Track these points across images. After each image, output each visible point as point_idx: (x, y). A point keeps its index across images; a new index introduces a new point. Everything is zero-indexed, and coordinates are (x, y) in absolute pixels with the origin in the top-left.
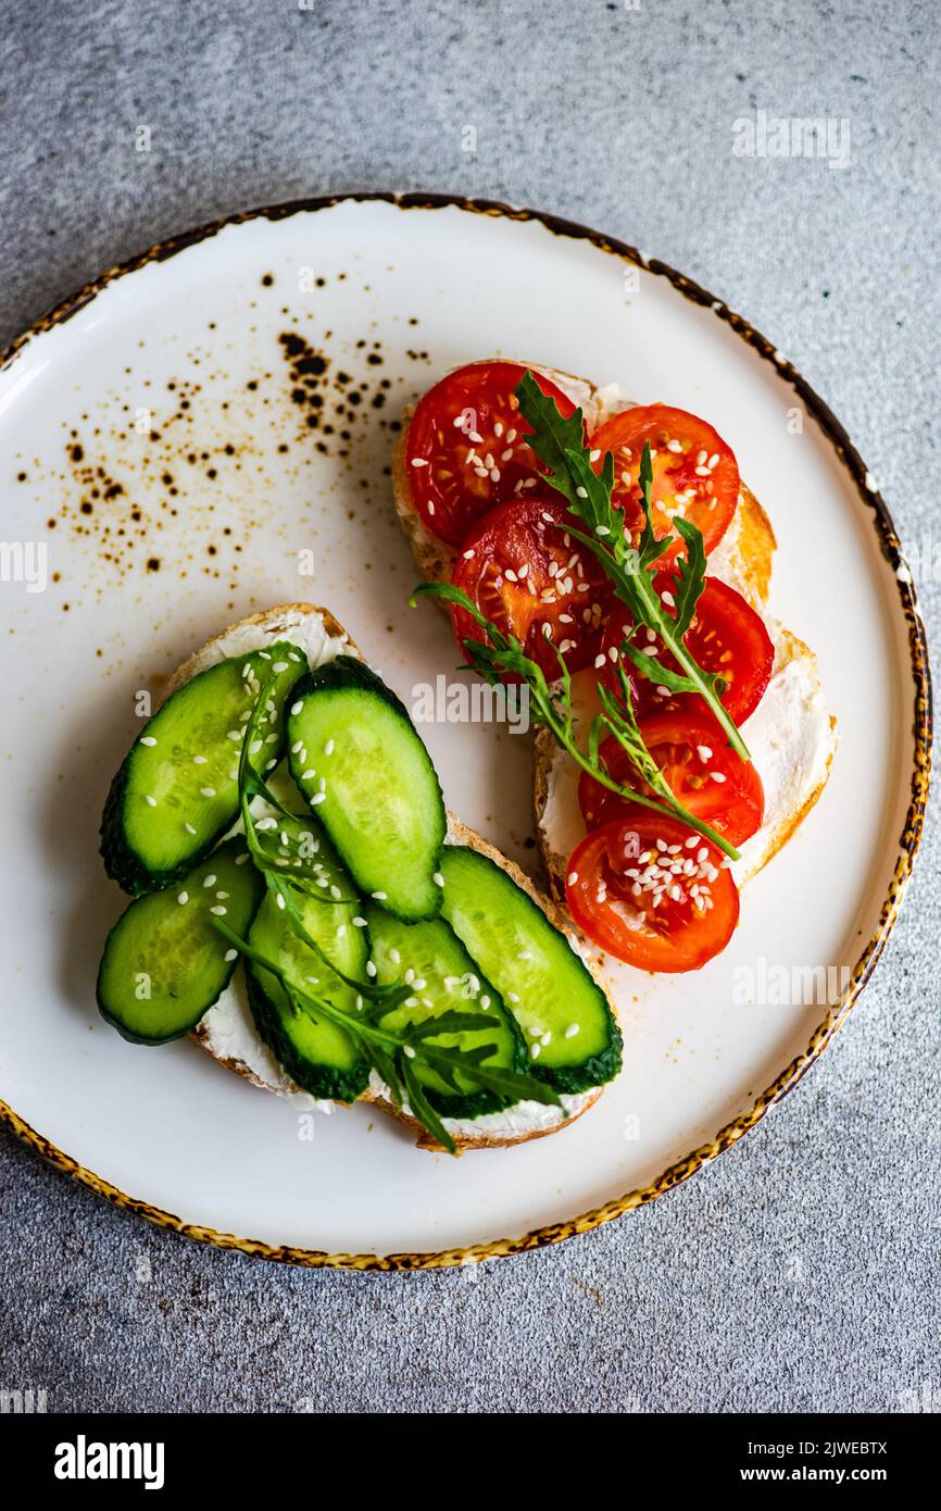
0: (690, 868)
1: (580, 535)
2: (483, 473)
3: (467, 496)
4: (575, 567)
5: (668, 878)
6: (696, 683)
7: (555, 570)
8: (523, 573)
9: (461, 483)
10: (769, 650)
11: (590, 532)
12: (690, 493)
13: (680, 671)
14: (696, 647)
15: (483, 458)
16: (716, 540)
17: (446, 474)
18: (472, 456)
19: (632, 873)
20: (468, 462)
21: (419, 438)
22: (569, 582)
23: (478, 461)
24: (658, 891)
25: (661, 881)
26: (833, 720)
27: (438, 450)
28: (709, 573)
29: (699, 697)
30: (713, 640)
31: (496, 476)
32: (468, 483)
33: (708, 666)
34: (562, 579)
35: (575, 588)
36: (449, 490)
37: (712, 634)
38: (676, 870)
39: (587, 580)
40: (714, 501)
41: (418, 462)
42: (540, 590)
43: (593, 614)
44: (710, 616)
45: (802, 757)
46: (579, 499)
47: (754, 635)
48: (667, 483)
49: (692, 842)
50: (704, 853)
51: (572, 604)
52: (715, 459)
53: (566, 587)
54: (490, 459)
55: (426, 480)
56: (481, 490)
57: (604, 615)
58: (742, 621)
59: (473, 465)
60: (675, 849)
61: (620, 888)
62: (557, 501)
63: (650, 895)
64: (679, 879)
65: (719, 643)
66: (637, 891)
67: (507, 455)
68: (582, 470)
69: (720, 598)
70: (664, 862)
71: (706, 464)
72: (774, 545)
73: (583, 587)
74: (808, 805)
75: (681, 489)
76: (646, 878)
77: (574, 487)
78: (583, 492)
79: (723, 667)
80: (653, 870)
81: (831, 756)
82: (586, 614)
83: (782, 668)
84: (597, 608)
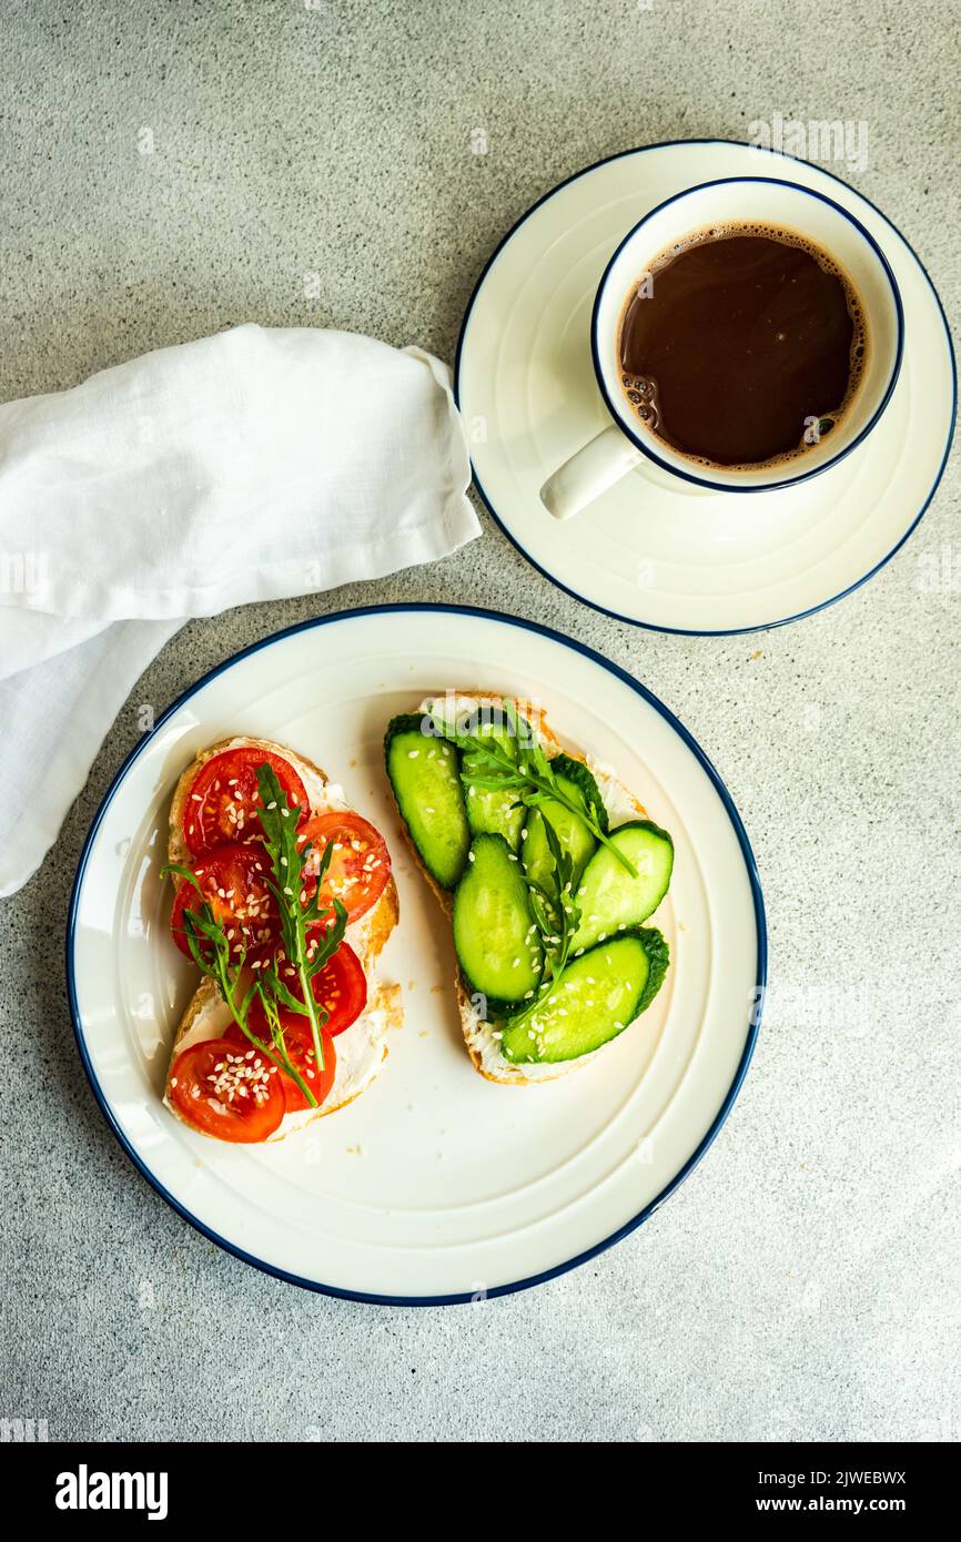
0: (249, 1073)
1: (274, 888)
2: (233, 820)
3: (218, 830)
4: (265, 902)
5: (237, 1081)
6: (309, 1009)
7: (251, 899)
8: (230, 894)
9: (217, 820)
10: (363, 1002)
11: (281, 889)
12: (355, 880)
13: (301, 999)
14: (319, 982)
15: (238, 811)
16: (359, 916)
17: (210, 810)
18: (231, 807)
19: (212, 1078)
20: (227, 809)
21: (203, 780)
22: (257, 909)
23: (234, 811)
24: (231, 1090)
25: (232, 1084)
26: (386, 1051)
27: (213, 793)
28: (346, 939)
29: (307, 1020)
30: (331, 981)
31: (241, 825)
32: (222, 821)
33: (320, 998)
34: (253, 906)
35: (259, 915)
36: (208, 821)
37: (333, 976)
38: (240, 1075)
39: (269, 912)
40: (367, 889)
41: (196, 797)
42: (236, 908)
43: (264, 934)
44: (336, 965)
45: (357, 1072)
46: (280, 864)
47: (358, 989)
48: (342, 868)
49: (250, 1055)
50: (258, 1063)
51: (254, 924)
52: (378, 863)
53: (253, 912)
54: (242, 814)
55: (196, 810)
56: (228, 830)
57: (270, 938)
58: (354, 978)
59: (230, 813)
60: (239, 1060)
61: (208, 1090)
62: (267, 861)
63: (226, 1093)
64: (245, 1082)
65: (335, 984)
66: (218, 1090)
67: (253, 815)
68: (290, 847)
69: (347, 957)
70: (233, 1070)
71: (371, 864)
72: (397, 923)
73: (264, 916)
74: (350, 1100)
75: (348, 874)
76: (221, 1081)
77: (280, 856)
78: (284, 861)
79: (332, 1000)
80: (225, 1075)
81: (375, 1077)
82: (260, 933)
83: (369, 1012)
84: (268, 932)
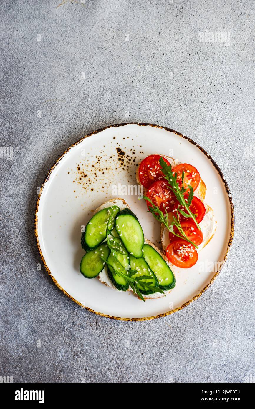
0: (189, 250)
1: (170, 188)
2: (153, 175)
3: (150, 180)
4: (169, 193)
5: (185, 251)
6: (191, 216)
7: (165, 194)
8: (160, 194)
9: (149, 177)
10: (205, 210)
11: (172, 187)
12: (191, 180)
13: (188, 213)
14: (191, 209)
15: (153, 173)
16: (196, 189)
17: (146, 175)
18: (151, 172)
19: (178, 250)
20: (150, 173)
21: (141, 168)
22: (168, 196)
23: (152, 173)
24: (183, 254)
25: (184, 252)
26: (216, 222)
27: (144, 171)
28: (194, 195)
29: (192, 219)
30: (194, 208)
31: (155, 176)
32: (150, 177)
33: (194, 213)
34: (167, 195)
35: (169, 197)
36: (146, 178)
37: (194, 207)
38: (187, 250)
39: (171, 196)
40: (195, 181)
41: (141, 173)
42: (163, 197)
43: (172, 202)
44: (194, 203)
45: (210, 229)
46: (170, 181)
47: (202, 207)
48: (187, 178)
49: (190, 245)
50: (192, 247)
51: (168, 200)
52: (196, 174)
53: (167, 197)
54: (154, 173)
55: (142, 176)
56: (152, 178)
57: (174, 202)
58: (200, 204)
59: (151, 174)
60: (186, 246)
61: (176, 253)
62: (166, 181)
63: (182, 254)
64: (187, 252)
65: (196, 208)
66: (179, 253)
67: (157, 172)
68: (171, 176)
69: (196, 200)
70: (184, 249)
71: (194, 175)
72: (206, 189)
73: (171, 197)
74: (211, 238)
75: (189, 179)
76: (181, 251)
77: (169, 179)
78: (171, 180)
79: (196, 213)
80: (182, 250)
81: (216, 229)
82: (171, 202)
83: (207, 213)
84: (173, 201)
